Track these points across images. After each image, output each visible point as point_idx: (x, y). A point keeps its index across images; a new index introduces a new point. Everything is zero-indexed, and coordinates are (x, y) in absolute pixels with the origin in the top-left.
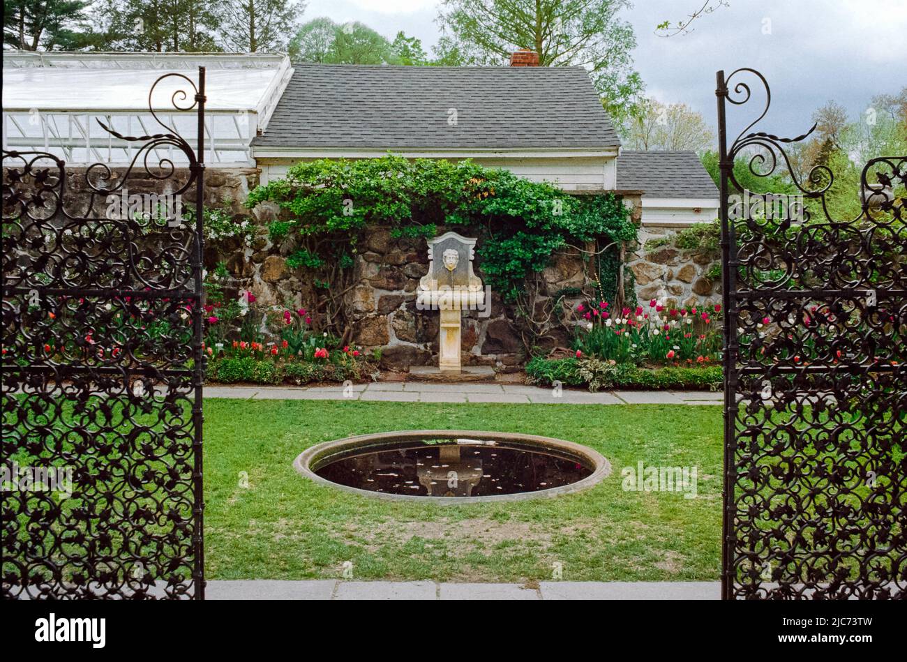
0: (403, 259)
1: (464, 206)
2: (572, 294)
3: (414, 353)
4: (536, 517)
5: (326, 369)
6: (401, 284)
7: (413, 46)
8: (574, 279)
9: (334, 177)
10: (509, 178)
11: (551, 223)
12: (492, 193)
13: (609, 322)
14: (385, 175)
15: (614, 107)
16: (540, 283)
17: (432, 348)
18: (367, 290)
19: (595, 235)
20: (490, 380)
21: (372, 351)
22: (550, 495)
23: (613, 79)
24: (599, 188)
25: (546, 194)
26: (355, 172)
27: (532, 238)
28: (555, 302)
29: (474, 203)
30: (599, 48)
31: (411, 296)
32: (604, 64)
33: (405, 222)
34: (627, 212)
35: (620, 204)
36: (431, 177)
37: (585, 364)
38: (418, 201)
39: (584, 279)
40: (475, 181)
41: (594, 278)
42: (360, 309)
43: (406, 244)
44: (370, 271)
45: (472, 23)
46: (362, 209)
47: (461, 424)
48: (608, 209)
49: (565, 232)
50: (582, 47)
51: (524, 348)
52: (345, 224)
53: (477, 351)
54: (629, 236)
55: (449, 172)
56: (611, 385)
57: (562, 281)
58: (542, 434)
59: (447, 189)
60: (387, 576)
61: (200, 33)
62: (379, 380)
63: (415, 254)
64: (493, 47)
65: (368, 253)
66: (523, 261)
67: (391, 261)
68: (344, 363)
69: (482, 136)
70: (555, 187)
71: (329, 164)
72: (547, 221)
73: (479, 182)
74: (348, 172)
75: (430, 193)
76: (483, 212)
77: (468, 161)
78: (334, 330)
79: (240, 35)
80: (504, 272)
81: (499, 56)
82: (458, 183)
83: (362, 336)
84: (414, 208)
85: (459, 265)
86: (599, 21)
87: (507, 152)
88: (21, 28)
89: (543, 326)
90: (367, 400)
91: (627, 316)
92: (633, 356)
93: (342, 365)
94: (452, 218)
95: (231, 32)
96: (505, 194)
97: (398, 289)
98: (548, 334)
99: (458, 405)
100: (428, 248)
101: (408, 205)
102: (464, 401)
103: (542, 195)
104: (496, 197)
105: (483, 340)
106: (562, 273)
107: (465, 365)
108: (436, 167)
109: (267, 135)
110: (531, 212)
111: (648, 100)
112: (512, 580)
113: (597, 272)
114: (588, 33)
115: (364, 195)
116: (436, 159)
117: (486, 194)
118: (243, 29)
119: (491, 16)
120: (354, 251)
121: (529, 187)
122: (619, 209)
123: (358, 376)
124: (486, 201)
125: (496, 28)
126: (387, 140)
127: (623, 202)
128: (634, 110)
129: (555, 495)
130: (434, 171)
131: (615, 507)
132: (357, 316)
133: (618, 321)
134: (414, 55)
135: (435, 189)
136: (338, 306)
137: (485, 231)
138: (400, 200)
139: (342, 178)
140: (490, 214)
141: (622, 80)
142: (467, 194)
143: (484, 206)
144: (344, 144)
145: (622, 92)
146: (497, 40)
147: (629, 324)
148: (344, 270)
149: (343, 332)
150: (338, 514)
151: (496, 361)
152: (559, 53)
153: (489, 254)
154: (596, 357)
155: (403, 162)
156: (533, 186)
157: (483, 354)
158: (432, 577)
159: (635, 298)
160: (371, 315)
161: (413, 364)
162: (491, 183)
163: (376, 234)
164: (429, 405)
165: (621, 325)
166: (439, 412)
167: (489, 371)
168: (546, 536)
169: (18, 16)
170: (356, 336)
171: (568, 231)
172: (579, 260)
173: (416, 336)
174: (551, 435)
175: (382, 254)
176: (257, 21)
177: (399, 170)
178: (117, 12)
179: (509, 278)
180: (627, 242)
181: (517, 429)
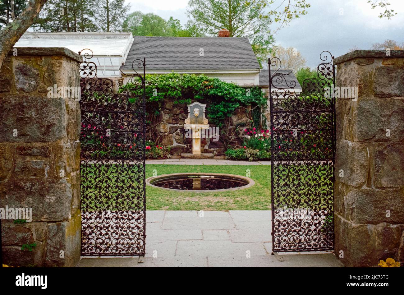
0: (178, 112)
1: (201, 92)
2: (243, 125)
3: (183, 148)
4: (228, 195)
5: (151, 153)
6: (177, 122)
7: (177, 23)
8: (243, 119)
9: (152, 81)
10: (218, 81)
11: (234, 98)
12: (212, 87)
13: (256, 136)
14: (171, 80)
15: (262, 49)
16: (230, 121)
17: (189, 146)
18: (164, 124)
19: (251, 103)
20: (211, 158)
21: (167, 147)
22: (233, 190)
23: (262, 37)
24: (252, 85)
25: (232, 87)
26: (160, 79)
27: (227, 104)
28: (236, 128)
29: (205, 91)
30: (256, 24)
31: (181, 126)
32: (258, 31)
33: (179, 98)
34: (263, 94)
35: (260, 91)
36: (189, 81)
37: (247, 151)
38: (184, 90)
39: (247, 119)
40: (205, 82)
41: (251, 119)
42: (162, 131)
43: (179, 106)
44: (166, 117)
45: (202, 14)
46: (163, 93)
47: (201, 171)
48: (256, 93)
49: (239, 102)
50: (249, 24)
51: (224, 146)
52: (156, 99)
53: (206, 147)
54: (264, 103)
55: (196, 79)
56: (257, 159)
57: (239, 120)
58: (231, 174)
59: (195, 86)
60: (181, 209)
61: (86, 18)
62: (170, 158)
63: (183, 110)
64: (211, 24)
65: (165, 110)
66: (224, 112)
67: (174, 113)
68: (157, 151)
69: (208, 65)
70: (236, 84)
71: (150, 76)
72: (233, 97)
73: (207, 83)
74: (157, 79)
75: (189, 87)
76: (209, 94)
77: (203, 74)
78: (152, 140)
79: (103, 19)
80: (217, 117)
81: (213, 28)
82: (199, 83)
83: (163, 142)
84: (182, 92)
85: (200, 114)
86: (256, 13)
87: (217, 71)
88: (8, 16)
89: (232, 137)
90: (167, 164)
91: (263, 133)
92: (265, 148)
93: (156, 152)
94: (197, 96)
95: (99, 18)
96: (217, 87)
97: (177, 124)
98: (234, 140)
99: (200, 166)
100: (188, 108)
101: (180, 92)
102: (202, 164)
103: (231, 87)
104: (213, 88)
105: (209, 143)
106: (239, 118)
107: (202, 153)
108: (191, 77)
109: (126, 65)
110: (227, 94)
111: (277, 46)
112: (220, 210)
113: (252, 117)
114: (251, 18)
115: (164, 88)
116: (190, 74)
117: (210, 87)
118: (104, 17)
119: (210, 11)
120: (160, 109)
121: (226, 85)
122: (260, 93)
123: (162, 156)
124: (210, 90)
125: (212, 16)
126: (172, 67)
127: (262, 90)
128: (271, 51)
129: (235, 190)
130: (190, 79)
131: (255, 193)
132: (161, 134)
133: (260, 135)
134: (177, 27)
135: (190, 85)
136: (154, 130)
137: (209, 102)
138: (177, 90)
139: (155, 81)
140: (211, 95)
141: (266, 38)
142: (202, 87)
143: (209, 92)
144: (155, 68)
145: (266, 43)
146: (212, 21)
147: (264, 137)
148: (156, 117)
149: (156, 140)
150: (162, 195)
151: (214, 151)
152: (239, 26)
153: (211, 110)
154: (251, 148)
155: (178, 75)
156: (227, 84)
157: (209, 148)
158: (195, 210)
159: (266, 126)
160: (166, 134)
161: (182, 152)
162: (212, 83)
163: (168, 103)
164: (190, 166)
165: (261, 137)
166: (193, 168)
167: (211, 155)
168: (231, 200)
169: (6, 11)
170: (161, 142)
171: (241, 101)
172: (245, 112)
173: (184, 142)
174: (234, 174)
175: (170, 110)
176: (110, 13)
177: (176, 78)
178: (50, 10)
179: (219, 119)
180: (263, 105)
181: (222, 172)
